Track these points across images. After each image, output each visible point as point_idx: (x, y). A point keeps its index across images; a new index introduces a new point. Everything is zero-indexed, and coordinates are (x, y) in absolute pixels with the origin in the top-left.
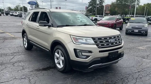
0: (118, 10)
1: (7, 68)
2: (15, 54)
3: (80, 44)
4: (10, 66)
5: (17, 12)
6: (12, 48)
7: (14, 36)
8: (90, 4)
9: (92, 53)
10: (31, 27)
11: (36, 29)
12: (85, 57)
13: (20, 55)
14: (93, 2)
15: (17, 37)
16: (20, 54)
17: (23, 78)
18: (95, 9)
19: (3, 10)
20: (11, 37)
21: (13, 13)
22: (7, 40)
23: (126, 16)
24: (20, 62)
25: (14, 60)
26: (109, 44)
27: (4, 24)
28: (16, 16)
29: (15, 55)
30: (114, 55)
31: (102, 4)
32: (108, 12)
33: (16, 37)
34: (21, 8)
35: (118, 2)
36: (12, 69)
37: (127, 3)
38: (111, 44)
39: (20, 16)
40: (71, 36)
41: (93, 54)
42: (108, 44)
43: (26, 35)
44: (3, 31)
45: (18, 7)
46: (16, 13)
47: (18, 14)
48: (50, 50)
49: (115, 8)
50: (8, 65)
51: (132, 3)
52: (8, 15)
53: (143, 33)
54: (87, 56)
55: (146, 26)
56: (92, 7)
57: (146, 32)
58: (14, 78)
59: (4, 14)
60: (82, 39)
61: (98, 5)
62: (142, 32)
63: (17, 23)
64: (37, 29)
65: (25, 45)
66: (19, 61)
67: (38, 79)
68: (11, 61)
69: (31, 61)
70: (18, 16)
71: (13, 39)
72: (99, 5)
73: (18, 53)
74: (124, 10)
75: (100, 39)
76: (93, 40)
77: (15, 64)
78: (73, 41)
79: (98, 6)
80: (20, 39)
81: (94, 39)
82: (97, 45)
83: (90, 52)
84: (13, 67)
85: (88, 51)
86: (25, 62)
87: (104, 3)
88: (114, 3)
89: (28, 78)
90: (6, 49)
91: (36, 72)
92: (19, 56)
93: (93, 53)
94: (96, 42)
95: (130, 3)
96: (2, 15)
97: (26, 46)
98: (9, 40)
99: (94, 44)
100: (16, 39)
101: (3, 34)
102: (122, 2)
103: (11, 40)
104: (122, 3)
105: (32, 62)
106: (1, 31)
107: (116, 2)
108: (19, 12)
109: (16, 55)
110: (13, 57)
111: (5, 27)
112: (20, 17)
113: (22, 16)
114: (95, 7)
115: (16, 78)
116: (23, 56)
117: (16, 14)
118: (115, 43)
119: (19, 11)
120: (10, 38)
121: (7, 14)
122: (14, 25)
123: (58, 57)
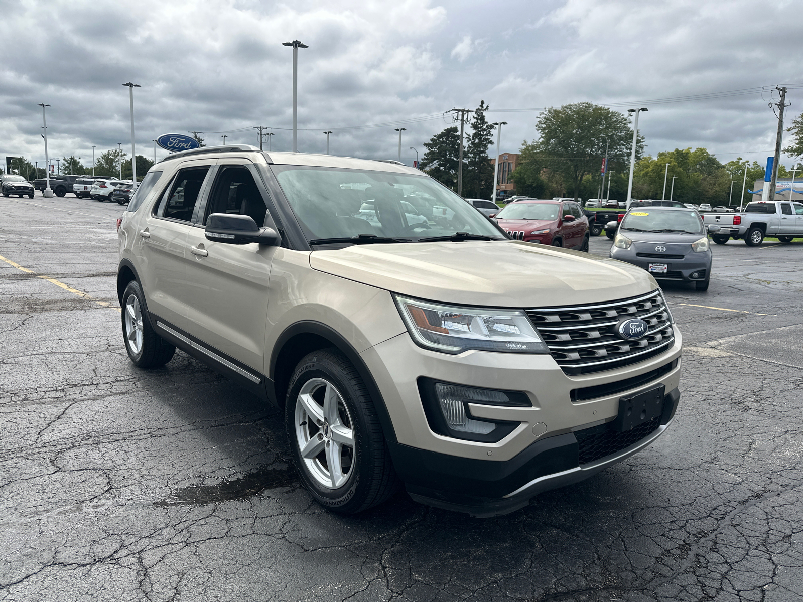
0: (550, 179)
1: (14, 487)
2: (74, 393)
3: (455, 349)
4: (36, 469)
5: (108, 182)
6: (61, 356)
7: (81, 295)
8: (431, 153)
9: (531, 406)
10: (167, 248)
11: (190, 257)
12: (487, 429)
13: (103, 396)
14: (443, 142)
15: (97, 300)
16: (102, 389)
17: (102, 561)
18: (453, 172)
19: (43, 172)
20: (65, 296)
21: (89, 186)
22: (45, 315)
23: (587, 203)
24: (99, 443)
25: (61, 432)
26: (618, 349)
27: (42, 233)
28: (101, 198)
29: (75, 401)
30: (644, 411)
31: (483, 152)
32: (510, 187)
33: (90, 296)
34: (127, 166)
35: (552, 141)
36: (42, 490)
37: (588, 150)
38: (626, 348)
39: (121, 198)
40: (398, 298)
41: (533, 408)
42: (613, 350)
43: (138, 292)
44: (29, 267)
45: (112, 160)
46: (103, 185)
47: (111, 188)
48: (267, 374)
49: (537, 171)
50: (22, 463)
51: (611, 148)
52: (67, 195)
53: (691, 276)
54: (498, 423)
55: (703, 245)
56: (440, 165)
57: (705, 273)
58: (47, 557)
59: (48, 188)
60: (467, 320)
61: (465, 155)
62: (686, 273)
63: (102, 231)
64: (198, 260)
65: (131, 342)
66: (89, 436)
67: (194, 560)
68: (47, 437)
69: (161, 432)
70: (111, 202)
71: (75, 308)
72: (469, 157)
73: (93, 387)
74: (577, 177)
75: (569, 316)
76: (535, 325)
77: (67, 455)
78: (409, 331)
79: (466, 161)
80: (108, 311)
81: (536, 317)
82: (559, 356)
83: (520, 398)
84: (54, 476)
85: (508, 393)
86: (124, 439)
87: (489, 146)
88: (534, 147)
89: (132, 559)
90: (32, 366)
91: (186, 508)
92: (97, 403)
93: (538, 406)
94: (548, 338)
95: (602, 148)
96: (38, 193)
97: (137, 347)
98: (51, 314)
99: (542, 347)
100: (90, 307)
101: (29, 282)
102: (569, 145)
103: (64, 313)
104: (566, 149)
105: (164, 440)
106: (22, 269)
107: (542, 143)
108: (117, 181)
109: (77, 396)
110: (61, 408)
111: (46, 248)
112: (121, 203)
113: (128, 200)
114: (454, 165)
115: (61, 558)
116: (115, 404)
117: (103, 192)
118: (644, 342)
119: (118, 176)
120: (60, 305)
121: (61, 190)
122: (89, 240)
123: (319, 421)
